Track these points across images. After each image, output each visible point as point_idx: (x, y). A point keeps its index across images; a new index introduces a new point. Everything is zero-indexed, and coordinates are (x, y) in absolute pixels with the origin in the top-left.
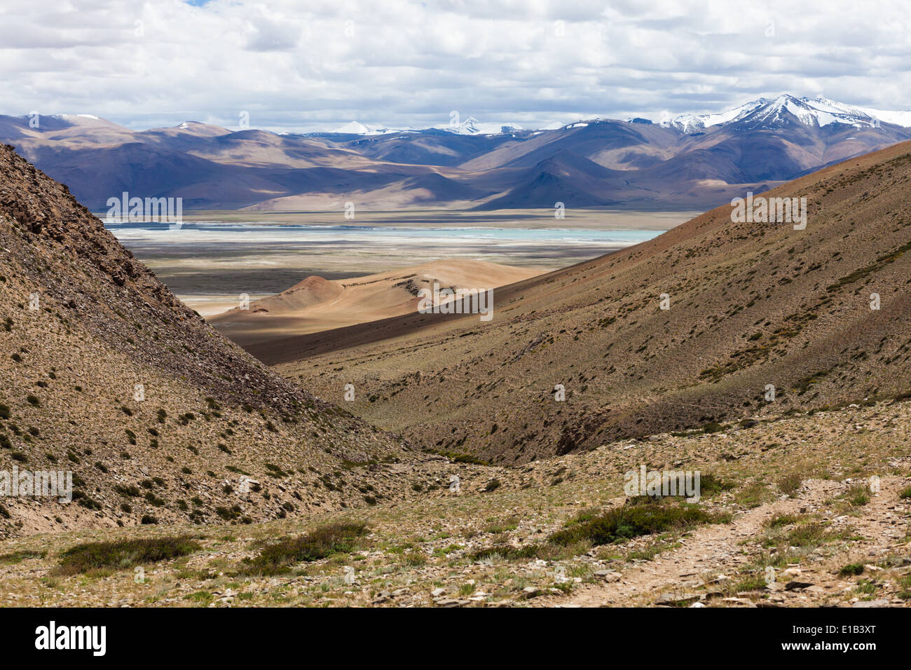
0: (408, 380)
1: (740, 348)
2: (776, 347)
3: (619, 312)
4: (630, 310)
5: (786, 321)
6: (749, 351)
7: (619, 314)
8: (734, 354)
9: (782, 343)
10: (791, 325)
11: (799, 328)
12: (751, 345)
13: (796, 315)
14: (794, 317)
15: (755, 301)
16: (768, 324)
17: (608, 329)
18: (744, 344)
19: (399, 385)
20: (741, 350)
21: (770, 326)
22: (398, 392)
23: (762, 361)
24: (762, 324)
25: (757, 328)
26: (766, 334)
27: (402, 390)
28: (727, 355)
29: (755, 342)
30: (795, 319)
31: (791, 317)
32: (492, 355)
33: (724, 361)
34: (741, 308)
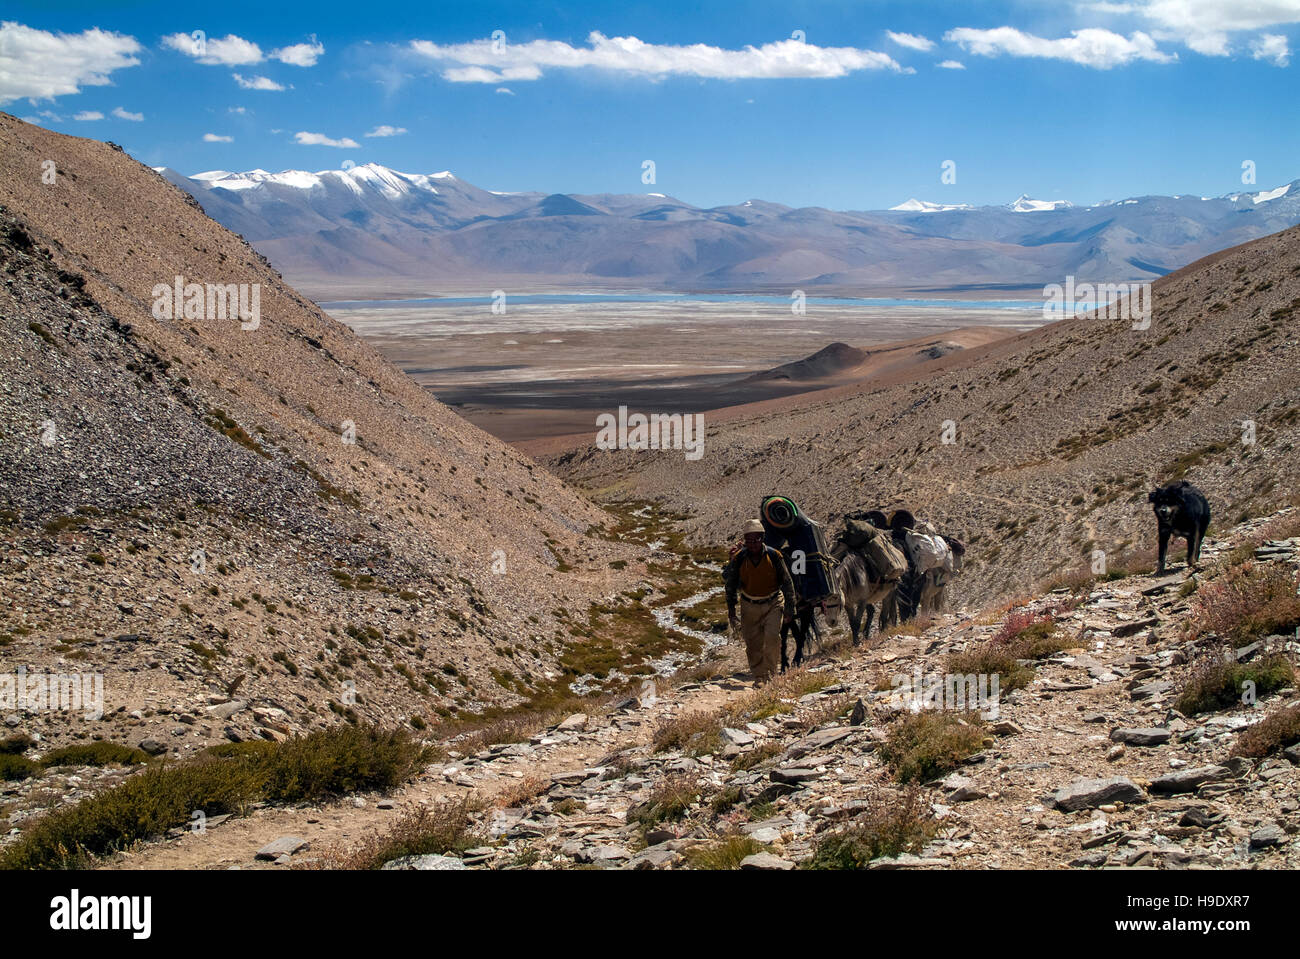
0: (774, 449)
1: (1125, 405)
2: (1178, 405)
3: (1026, 361)
4: (1040, 359)
5: (1201, 363)
6: (1136, 410)
7: (1026, 364)
8: (1114, 414)
9: (1188, 397)
10: (1207, 370)
11: (1219, 374)
12: (1141, 400)
13: (1217, 354)
14: (1215, 358)
15: (1170, 337)
16: (1173, 368)
17: (1005, 384)
18: (1130, 398)
19: (762, 455)
20: (1125, 409)
21: (1175, 372)
22: (758, 464)
23: (1150, 426)
24: (1165, 370)
25: (1157, 375)
26: (1168, 381)
27: (764, 461)
28: (1104, 417)
29: (1149, 396)
30: (1215, 361)
31: (1209, 357)
32: (873, 417)
33: (1097, 425)
34: (1148, 348)
